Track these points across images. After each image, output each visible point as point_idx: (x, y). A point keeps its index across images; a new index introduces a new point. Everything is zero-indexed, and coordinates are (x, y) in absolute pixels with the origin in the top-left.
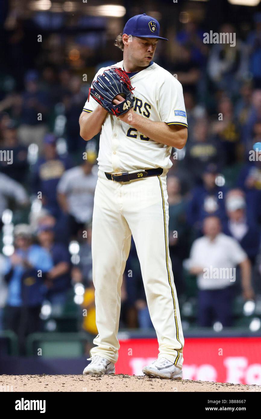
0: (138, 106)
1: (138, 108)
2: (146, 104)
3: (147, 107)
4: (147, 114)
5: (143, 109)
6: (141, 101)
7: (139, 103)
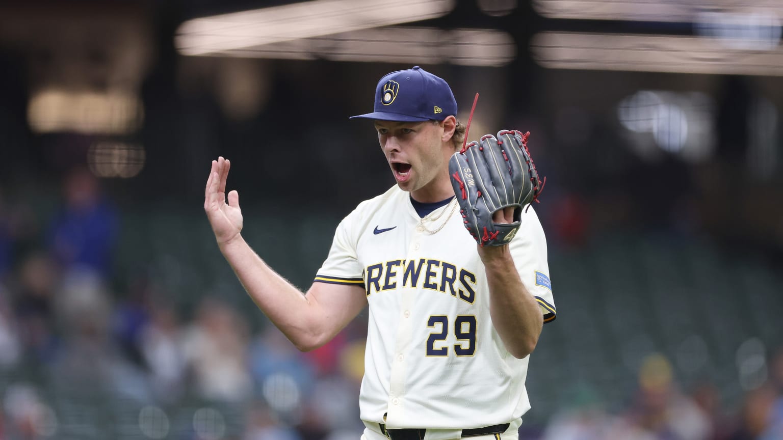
0: (448, 279)
1: (447, 284)
2: (464, 272)
3: (467, 279)
4: (467, 294)
5: (457, 285)
6: (453, 268)
7: (450, 273)
